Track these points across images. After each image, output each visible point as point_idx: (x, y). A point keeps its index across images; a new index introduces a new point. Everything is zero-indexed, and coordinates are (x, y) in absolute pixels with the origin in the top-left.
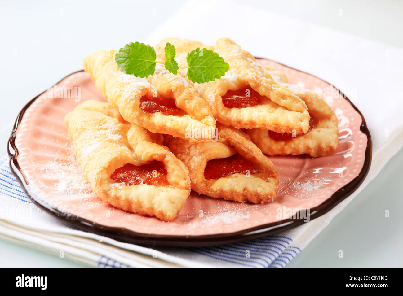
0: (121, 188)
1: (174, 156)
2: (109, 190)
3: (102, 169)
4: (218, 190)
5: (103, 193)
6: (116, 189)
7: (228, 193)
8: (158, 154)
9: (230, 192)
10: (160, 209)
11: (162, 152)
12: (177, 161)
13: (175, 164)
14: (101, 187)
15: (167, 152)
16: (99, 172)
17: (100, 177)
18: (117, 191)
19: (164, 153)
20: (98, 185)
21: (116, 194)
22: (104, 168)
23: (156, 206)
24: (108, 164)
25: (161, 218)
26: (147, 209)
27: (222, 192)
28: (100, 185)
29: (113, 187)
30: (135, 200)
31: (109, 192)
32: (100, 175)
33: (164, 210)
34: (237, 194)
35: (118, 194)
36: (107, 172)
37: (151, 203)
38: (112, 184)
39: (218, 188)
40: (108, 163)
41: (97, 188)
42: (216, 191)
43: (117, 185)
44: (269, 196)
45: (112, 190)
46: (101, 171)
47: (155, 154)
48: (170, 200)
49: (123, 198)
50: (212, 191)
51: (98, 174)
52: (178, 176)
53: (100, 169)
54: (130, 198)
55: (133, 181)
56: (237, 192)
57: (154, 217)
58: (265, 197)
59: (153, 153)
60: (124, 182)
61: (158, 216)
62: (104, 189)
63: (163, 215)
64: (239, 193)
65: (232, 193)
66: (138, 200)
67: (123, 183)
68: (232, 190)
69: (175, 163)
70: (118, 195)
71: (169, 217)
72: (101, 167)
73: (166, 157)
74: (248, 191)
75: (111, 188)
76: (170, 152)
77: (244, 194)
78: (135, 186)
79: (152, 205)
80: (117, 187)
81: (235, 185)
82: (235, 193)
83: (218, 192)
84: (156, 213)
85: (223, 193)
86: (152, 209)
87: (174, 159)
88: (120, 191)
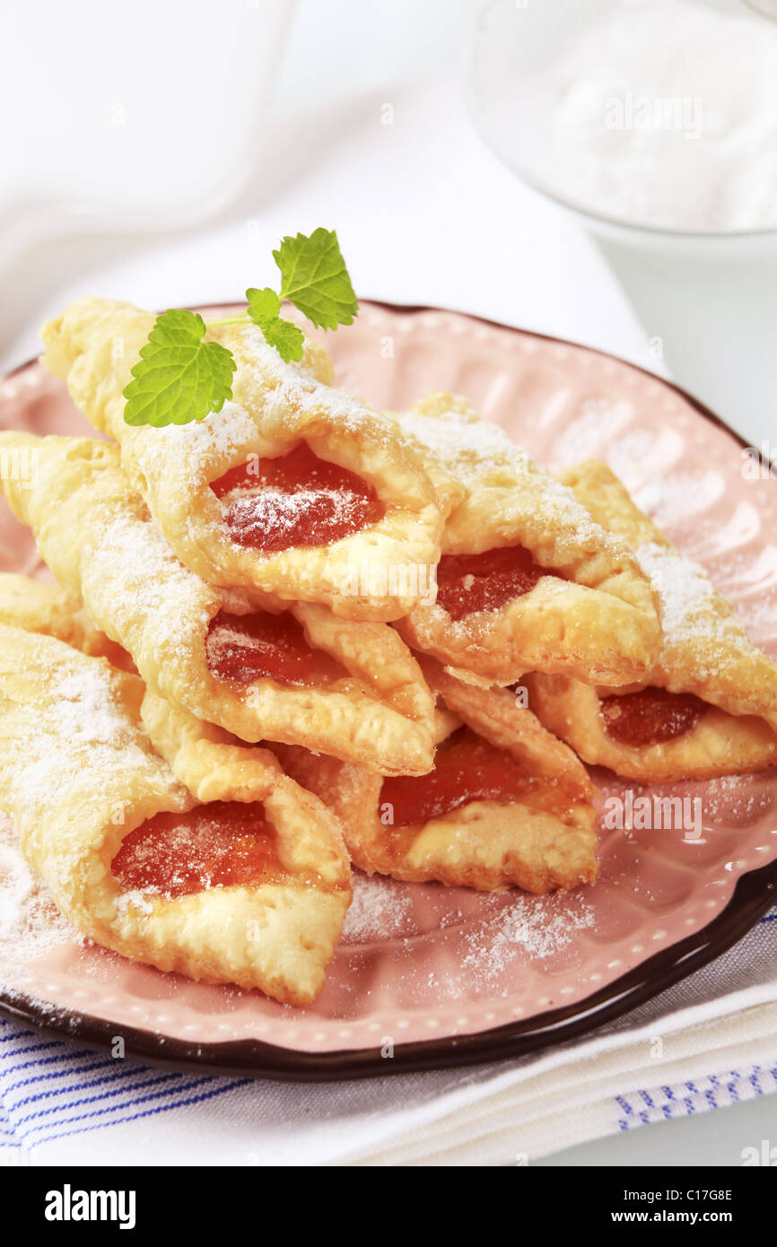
0: (148, 908)
1: (298, 789)
2: (112, 917)
3: (86, 853)
4: (426, 864)
5: (95, 927)
6: (135, 912)
7: (459, 872)
8: (250, 786)
9: (462, 869)
10: (275, 974)
11: (260, 781)
12: (307, 803)
13: (302, 812)
14: (88, 910)
15: (276, 777)
16: (79, 864)
17: (84, 881)
18: (139, 919)
19: (266, 783)
20: (79, 905)
21: (138, 931)
22: (92, 850)
23: (262, 964)
24: (101, 836)
25: (281, 997)
26: (234, 972)
27: (439, 867)
28: (85, 904)
29: (124, 908)
30: (196, 948)
31: (113, 926)
32: (83, 873)
33: (287, 977)
34: (485, 871)
35: (143, 930)
36: (101, 860)
37: (246, 956)
38: (119, 896)
39: (428, 857)
40: (102, 830)
41: (75, 912)
42: (421, 868)
43: (135, 897)
44: (581, 877)
45: (124, 916)
46: (84, 860)
47: (239, 789)
48: (301, 939)
49: (160, 941)
50: (409, 867)
51: (76, 870)
52: (312, 849)
53: (82, 855)
54: (181, 943)
55: (180, 880)
56: (485, 869)
57: (257, 992)
58: (570, 878)
59: (235, 785)
60: (155, 884)
61: (269, 991)
62: (99, 915)
63: (285, 989)
64: (491, 869)
65: (471, 870)
66: (206, 948)
67: (152, 889)
68: (470, 861)
69: (303, 808)
70: (142, 934)
71: (306, 995)
72: (81, 850)
73: (275, 795)
74: (519, 863)
75: (118, 910)
76: (283, 775)
77: (507, 873)
78: (191, 898)
79: (251, 961)
80: (136, 908)
81: (476, 848)
82: (479, 870)
83: (426, 870)
84: (265, 985)
85: (441, 873)
86: (253, 972)
87: (296, 797)
88: (146, 918)
